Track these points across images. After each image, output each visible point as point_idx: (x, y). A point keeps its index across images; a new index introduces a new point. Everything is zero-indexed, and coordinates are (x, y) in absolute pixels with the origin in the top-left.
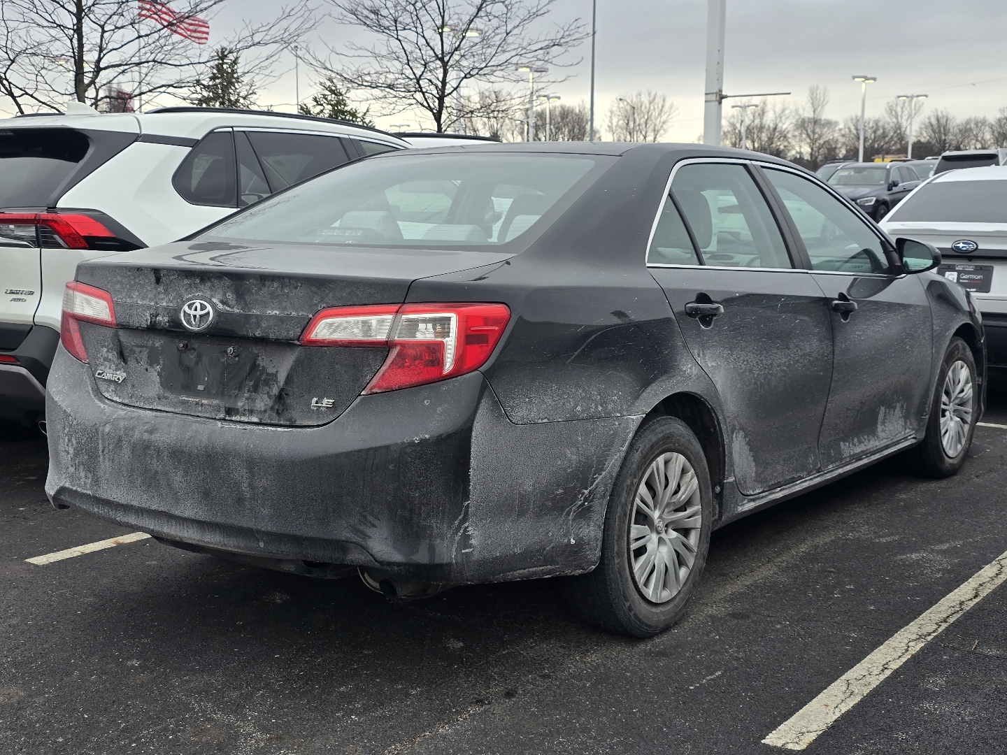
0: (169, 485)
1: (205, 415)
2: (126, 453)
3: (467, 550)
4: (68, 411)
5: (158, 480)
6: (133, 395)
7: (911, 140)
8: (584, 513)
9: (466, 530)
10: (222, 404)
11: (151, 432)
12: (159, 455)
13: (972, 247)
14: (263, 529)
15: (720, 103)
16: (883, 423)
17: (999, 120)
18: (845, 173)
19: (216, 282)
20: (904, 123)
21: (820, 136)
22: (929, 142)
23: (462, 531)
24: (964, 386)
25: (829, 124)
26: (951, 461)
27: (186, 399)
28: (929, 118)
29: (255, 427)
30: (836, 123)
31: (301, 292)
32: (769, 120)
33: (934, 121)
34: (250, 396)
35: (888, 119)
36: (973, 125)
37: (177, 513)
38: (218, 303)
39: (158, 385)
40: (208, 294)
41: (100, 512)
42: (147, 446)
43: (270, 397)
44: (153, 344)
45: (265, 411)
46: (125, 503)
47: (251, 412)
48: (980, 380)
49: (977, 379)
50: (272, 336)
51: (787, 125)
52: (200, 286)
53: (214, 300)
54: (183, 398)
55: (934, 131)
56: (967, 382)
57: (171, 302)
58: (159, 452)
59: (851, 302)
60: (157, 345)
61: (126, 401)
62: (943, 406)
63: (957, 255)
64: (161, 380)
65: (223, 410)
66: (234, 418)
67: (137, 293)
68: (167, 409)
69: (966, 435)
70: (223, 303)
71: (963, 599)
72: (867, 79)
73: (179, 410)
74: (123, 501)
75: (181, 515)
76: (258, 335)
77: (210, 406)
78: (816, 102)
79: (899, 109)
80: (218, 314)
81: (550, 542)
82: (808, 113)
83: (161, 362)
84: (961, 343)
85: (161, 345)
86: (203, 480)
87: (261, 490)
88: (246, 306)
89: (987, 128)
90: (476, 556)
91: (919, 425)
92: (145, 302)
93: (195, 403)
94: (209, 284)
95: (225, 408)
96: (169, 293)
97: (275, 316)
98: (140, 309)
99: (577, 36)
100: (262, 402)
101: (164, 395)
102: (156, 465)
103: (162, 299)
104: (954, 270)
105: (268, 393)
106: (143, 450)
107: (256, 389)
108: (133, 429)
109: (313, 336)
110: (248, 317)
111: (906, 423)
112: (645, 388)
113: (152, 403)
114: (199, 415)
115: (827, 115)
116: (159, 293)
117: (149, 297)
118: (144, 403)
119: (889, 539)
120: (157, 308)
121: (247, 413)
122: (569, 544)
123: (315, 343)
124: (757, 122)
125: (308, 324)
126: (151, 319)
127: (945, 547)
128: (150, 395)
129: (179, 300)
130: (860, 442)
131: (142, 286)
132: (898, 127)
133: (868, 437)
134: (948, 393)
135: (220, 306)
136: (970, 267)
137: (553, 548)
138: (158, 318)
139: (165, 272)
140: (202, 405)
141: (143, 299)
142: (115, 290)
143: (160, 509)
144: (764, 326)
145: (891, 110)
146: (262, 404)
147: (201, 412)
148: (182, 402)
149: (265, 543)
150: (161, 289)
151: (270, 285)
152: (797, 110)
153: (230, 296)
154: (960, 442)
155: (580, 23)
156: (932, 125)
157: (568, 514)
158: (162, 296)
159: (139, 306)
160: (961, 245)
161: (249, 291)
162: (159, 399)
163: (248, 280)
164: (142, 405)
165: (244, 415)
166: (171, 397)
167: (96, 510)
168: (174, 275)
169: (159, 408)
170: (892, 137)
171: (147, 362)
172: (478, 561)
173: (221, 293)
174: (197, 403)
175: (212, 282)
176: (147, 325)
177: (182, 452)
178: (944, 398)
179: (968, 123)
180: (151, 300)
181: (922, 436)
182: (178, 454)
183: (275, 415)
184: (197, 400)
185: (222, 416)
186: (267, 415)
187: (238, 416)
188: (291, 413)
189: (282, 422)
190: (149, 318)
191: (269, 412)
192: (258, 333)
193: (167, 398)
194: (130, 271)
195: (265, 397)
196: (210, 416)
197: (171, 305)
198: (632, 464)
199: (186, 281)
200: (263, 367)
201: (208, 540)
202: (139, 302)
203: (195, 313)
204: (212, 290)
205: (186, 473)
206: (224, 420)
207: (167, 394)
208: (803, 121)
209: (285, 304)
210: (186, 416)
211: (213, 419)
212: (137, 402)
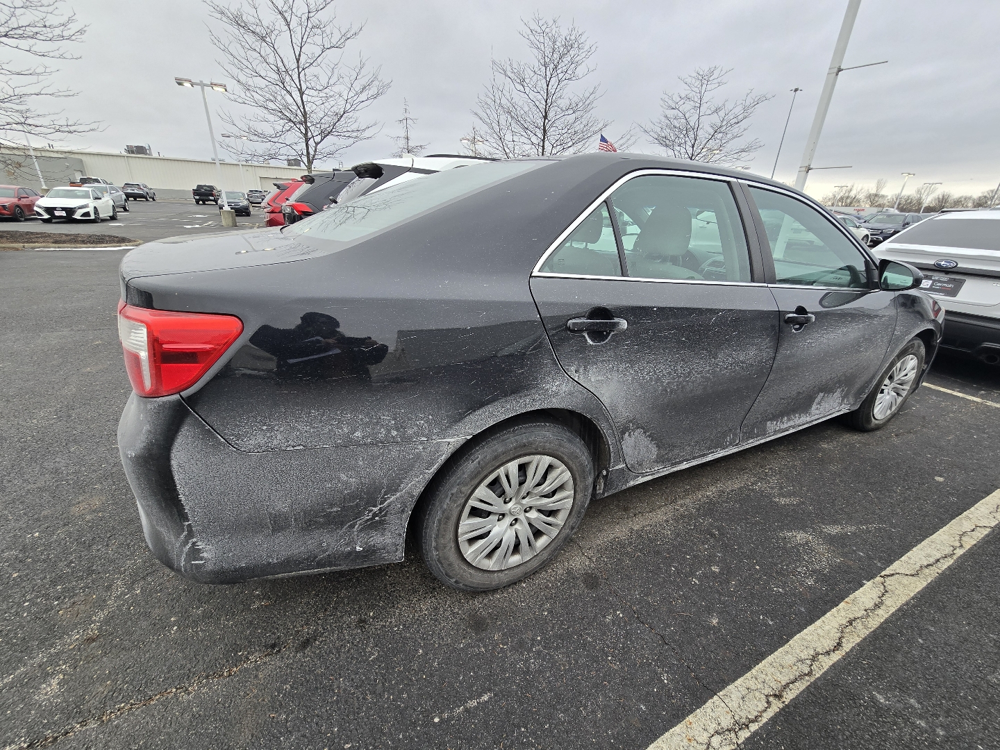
3: (197, 562)
7: (925, 205)
8: (376, 525)
9: (194, 544)
13: (953, 265)
15: (807, 172)
16: (819, 403)
17: (980, 197)
18: (881, 217)
20: (924, 197)
21: (877, 202)
22: (934, 207)
23: (190, 545)
24: (910, 371)
25: (883, 196)
26: (877, 422)
28: (939, 195)
30: (887, 196)
32: (852, 194)
33: (941, 197)
35: (915, 195)
36: (963, 199)
48: (926, 366)
49: (923, 365)
51: (861, 196)
55: (939, 202)
56: (913, 369)
59: (809, 315)
62: (883, 387)
63: (938, 269)
69: (898, 404)
71: (819, 650)
72: (909, 174)
78: (880, 185)
79: (923, 191)
81: (324, 551)
82: (873, 191)
84: (919, 342)
89: (971, 201)
90: (210, 567)
91: (856, 401)
99: (755, 147)
104: (930, 279)
111: (843, 400)
112: (475, 411)
115: (882, 192)
119: (788, 500)
122: (354, 551)
124: (847, 195)
127: (834, 530)
130: (789, 420)
132: (920, 199)
133: (800, 415)
134: (891, 378)
136: (944, 278)
137: (329, 555)
144: (686, 339)
145: (919, 191)
152: (868, 190)
154: (891, 408)
155: (757, 141)
156: (939, 198)
157: (352, 526)
160: (942, 263)
170: (914, 204)
172: (212, 572)
178: (887, 381)
179: (960, 198)
181: (856, 407)
198: (464, 473)
208: (870, 194)
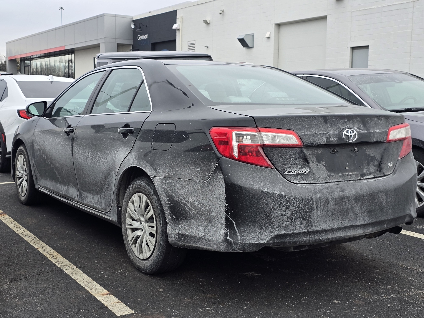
0: (353, 213)
1: (353, 179)
2: (332, 204)
4: (283, 193)
5: (348, 212)
6: (314, 178)
10: (358, 173)
11: (343, 191)
12: (349, 200)
14: (389, 219)
19: (354, 120)
27: (342, 174)
29: (373, 180)
31: (383, 121)
34: (367, 167)
37: (357, 224)
38: (357, 129)
39: (326, 171)
40: (352, 126)
41: (308, 239)
42: (342, 198)
43: (375, 166)
44: (317, 152)
45: (375, 172)
46: (330, 228)
47: (370, 174)
50: (379, 140)
52: (347, 122)
53: (355, 128)
54: (341, 174)
57: (335, 131)
58: (349, 199)
60: (320, 152)
61: (311, 182)
64: (326, 168)
65: (359, 175)
66: (364, 178)
67: (314, 129)
68: (334, 181)
70: (359, 129)
73: (340, 180)
74: (328, 228)
75: (358, 224)
76: (375, 141)
77: (354, 175)
80: (359, 134)
83: (324, 160)
85: (322, 152)
86: (369, 206)
87: (390, 203)
88: (368, 129)
92: (320, 133)
93: (347, 175)
94: (351, 121)
95: (360, 174)
96: (333, 127)
97: (378, 132)
98: (319, 136)
100: (372, 169)
101: (331, 175)
102: (348, 205)
103: (330, 130)
105: (373, 165)
106: (341, 201)
107: (368, 164)
108: (332, 192)
109: (389, 139)
110: (370, 133)
113: (326, 180)
114: (350, 180)
116: (327, 127)
117: (322, 129)
118: (322, 180)
120: (329, 135)
121: (369, 174)
123: (390, 141)
125: (387, 134)
126: (327, 140)
128: (324, 176)
129: (339, 130)
131: (317, 125)
135: (358, 130)
138: (331, 139)
139: (330, 117)
140: (350, 175)
141: (318, 131)
142: (297, 128)
143: (349, 225)
146: (373, 170)
147: (350, 178)
148: (341, 176)
149: (387, 224)
150: (328, 125)
151: (374, 119)
153: (361, 125)
158: (330, 129)
159: (317, 135)
161: (368, 123)
162: (329, 177)
163: (367, 118)
164: (321, 182)
165: (368, 175)
166: (335, 175)
167: (305, 239)
168: (334, 118)
169: (330, 181)
171: (317, 161)
173: (357, 124)
174: (348, 175)
175: (352, 120)
176: (325, 143)
177: (360, 195)
180: (323, 131)
182: (358, 198)
183: (378, 173)
184: (347, 174)
185: (359, 178)
186: (376, 173)
187: (366, 177)
188: (383, 171)
189: (381, 175)
190: (325, 139)
191: (376, 172)
192: (375, 140)
193: (333, 176)
194: (307, 118)
195: (373, 167)
196: (355, 179)
197: (336, 132)
199: (341, 121)
200: (369, 154)
201: (367, 231)
202: (317, 133)
203: (351, 134)
204: (353, 124)
205: (362, 205)
206: (361, 179)
207: (332, 174)
209: (380, 127)
210: (344, 182)
211: (356, 180)
212: (318, 181)
